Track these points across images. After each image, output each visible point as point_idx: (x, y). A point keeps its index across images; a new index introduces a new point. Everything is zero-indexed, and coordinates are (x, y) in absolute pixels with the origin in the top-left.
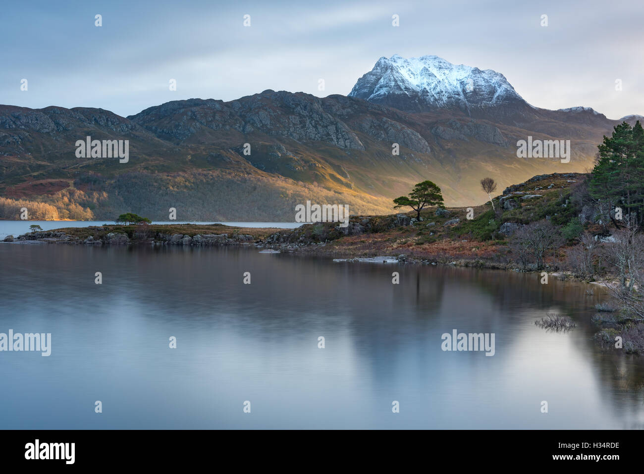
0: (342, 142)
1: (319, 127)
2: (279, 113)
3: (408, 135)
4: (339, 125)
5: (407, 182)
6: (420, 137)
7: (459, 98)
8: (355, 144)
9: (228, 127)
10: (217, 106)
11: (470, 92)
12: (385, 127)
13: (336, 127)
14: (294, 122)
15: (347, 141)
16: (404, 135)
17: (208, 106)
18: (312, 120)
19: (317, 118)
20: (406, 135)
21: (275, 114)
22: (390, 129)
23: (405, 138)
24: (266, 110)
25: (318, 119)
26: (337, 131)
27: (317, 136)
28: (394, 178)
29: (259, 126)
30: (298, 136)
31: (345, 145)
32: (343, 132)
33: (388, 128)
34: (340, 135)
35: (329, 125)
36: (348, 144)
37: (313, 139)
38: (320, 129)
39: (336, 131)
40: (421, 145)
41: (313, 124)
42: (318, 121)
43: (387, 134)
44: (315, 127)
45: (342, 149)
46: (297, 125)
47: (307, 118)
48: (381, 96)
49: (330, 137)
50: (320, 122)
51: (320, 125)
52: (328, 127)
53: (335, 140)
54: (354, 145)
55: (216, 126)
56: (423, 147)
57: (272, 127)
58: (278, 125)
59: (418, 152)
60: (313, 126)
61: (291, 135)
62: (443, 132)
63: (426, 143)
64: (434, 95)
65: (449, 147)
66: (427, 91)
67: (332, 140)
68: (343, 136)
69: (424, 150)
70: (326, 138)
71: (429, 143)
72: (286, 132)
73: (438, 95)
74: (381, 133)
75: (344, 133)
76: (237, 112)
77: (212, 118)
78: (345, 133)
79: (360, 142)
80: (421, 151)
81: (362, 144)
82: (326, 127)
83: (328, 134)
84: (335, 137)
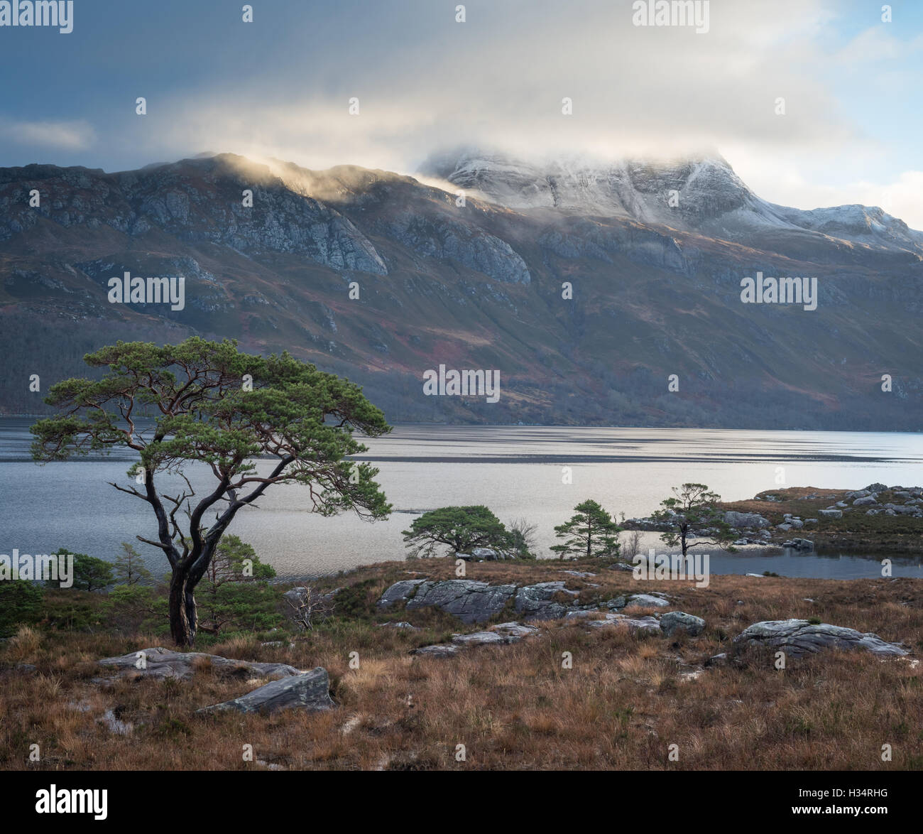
0: (338, 258)
1: (293, 227)
2: (212, 196)
3: (486, 246)
4: (339, 225)
5: (464, 339)
6: (511, 251)
7: (621, 182)
8: (366, 262)
9: (95, 222)
10: (83, 180)
11: (642, 172)
12: (440, 230)
13: (330, 229)
14: (240, 215)
15: (349, 255)
16: (476, 247)
17: (64, 178)
18: (279, 212)
19: (291, 208)
20: (481, 247)
21: (202, 198)
22: (450, 235)
23: (477, 252)
24: (185, 190)
25: (293, 211)
26: (331, 235)
27: (286, 244)
28: (439, 331)
29: (163, 221)
30: (242, 244)
31: (346, 263)
32: (343, 236)
33: (444, 232)
34: (336, 242)
35: (314, 223)
36: (351, 262)
37: (279, 251)
38: (295, 230)
39: (327, 236)
40: (510, 266)
41: (281, 220)
42: (292, 215)
43: (443, 243)
44: (286, 227)
45: (335, 271)
46: (247, 220)
47: (270, 209)
48: (467, 175)
49: (314, 247)
50: (297, 217)
51: (296, 222)
52: (312, 226)
53: (325, 254)
54: (365, 264)
55: (71, 219)
56: (515, 271)
57: (191, 224)
58: (204, 220)
59: (502, 280)
60: (280, 224)
61: (230, 240)
62: (560, 243)
63: (524, 264)
64: (572, 176)
65: (570, 272)
66: (559, 168)
67: (317, 251)
68: (341, 245)
69: (517, 276)
70: (306, 248)
71: (528, 264)
72: (219, 235)
73: (579, 175)
74: (430, 243)
75: (343, 240)
76: (127, 193)
77: (65, 203)
78: (347, 239)
79: (378, 259)
80: (509, 279)
81: (381, 262)
82: (309, 226)
83: (311, 241)
84: (325, 247)
